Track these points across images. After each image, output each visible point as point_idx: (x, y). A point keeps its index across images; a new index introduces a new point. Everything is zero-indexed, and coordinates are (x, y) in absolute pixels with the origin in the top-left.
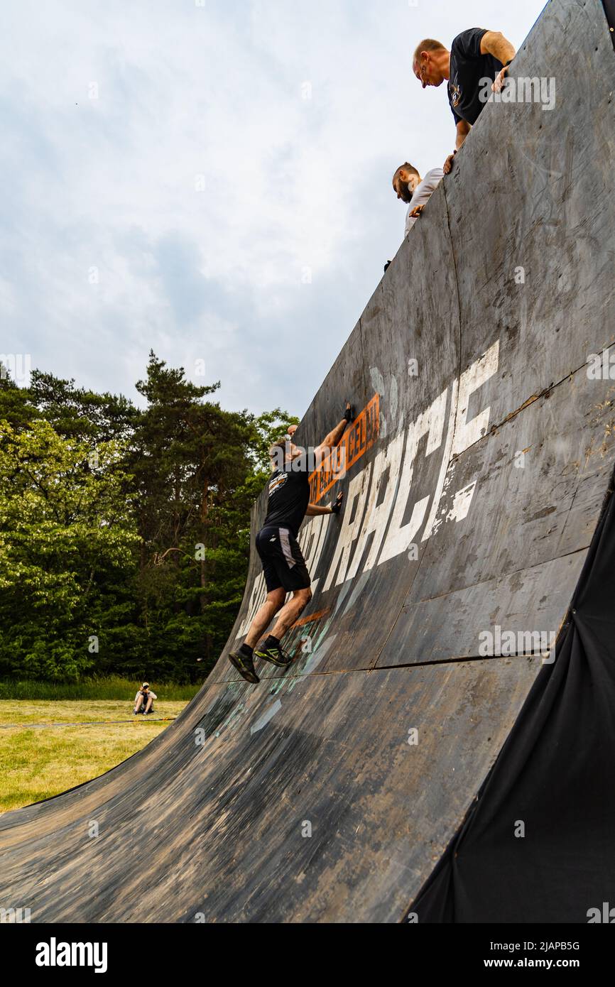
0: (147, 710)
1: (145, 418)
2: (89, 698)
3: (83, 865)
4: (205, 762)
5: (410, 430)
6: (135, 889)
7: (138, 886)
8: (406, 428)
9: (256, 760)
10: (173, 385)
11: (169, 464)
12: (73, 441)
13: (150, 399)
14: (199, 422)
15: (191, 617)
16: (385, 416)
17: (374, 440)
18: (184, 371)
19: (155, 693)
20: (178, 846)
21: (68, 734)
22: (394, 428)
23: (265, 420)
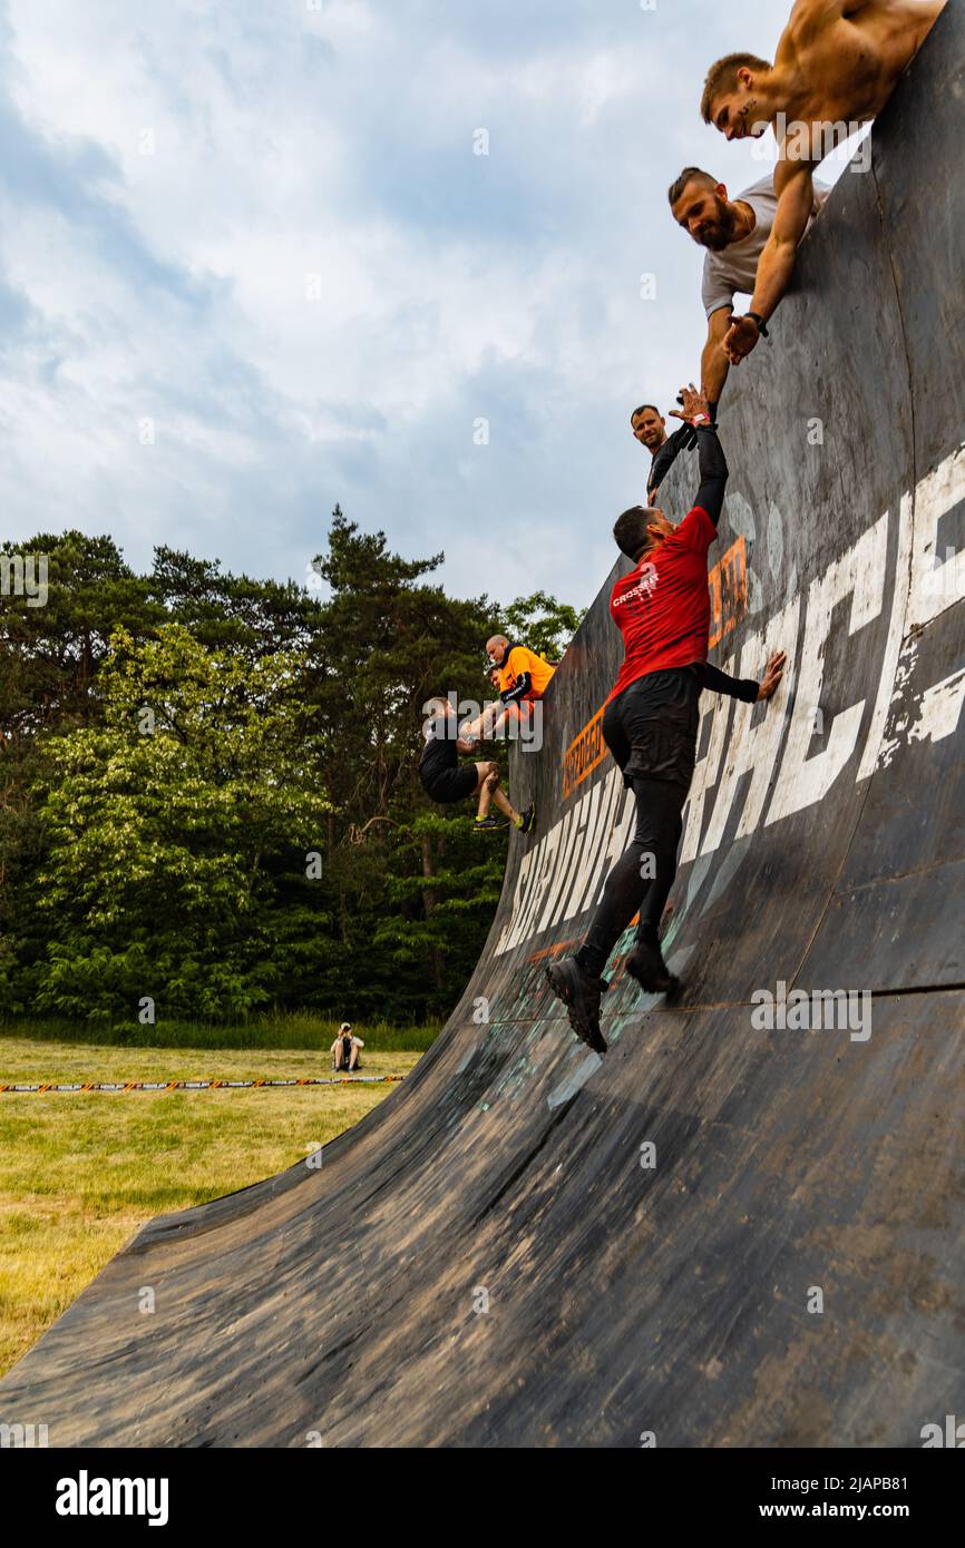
0: (351, 1066)
1: (328, 616)
2: (261, 1046)
3: (286, 1307)
4: (471, 1151)
5: (812, 593)
6: (384, 1356)
7: (387, 1351)
8: (803, 590)
9: (569, 1151)
10: (369, 561)
11: (369, 687)
12: (220, 655)
13: (335, 585)
14: (412, 619)
15: (411, 922)
16: (759, 574)
17: (737, 617)
18: (385, 536)
19: (362, 1039)
20: (449, 1288)
21: (236, 1100)
22: (778, 592)
23: (520, 610)
